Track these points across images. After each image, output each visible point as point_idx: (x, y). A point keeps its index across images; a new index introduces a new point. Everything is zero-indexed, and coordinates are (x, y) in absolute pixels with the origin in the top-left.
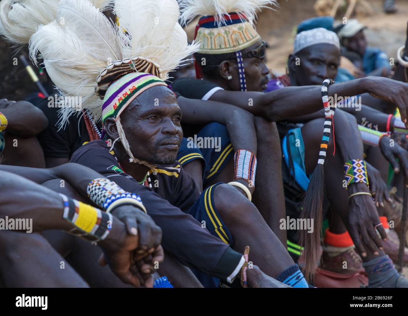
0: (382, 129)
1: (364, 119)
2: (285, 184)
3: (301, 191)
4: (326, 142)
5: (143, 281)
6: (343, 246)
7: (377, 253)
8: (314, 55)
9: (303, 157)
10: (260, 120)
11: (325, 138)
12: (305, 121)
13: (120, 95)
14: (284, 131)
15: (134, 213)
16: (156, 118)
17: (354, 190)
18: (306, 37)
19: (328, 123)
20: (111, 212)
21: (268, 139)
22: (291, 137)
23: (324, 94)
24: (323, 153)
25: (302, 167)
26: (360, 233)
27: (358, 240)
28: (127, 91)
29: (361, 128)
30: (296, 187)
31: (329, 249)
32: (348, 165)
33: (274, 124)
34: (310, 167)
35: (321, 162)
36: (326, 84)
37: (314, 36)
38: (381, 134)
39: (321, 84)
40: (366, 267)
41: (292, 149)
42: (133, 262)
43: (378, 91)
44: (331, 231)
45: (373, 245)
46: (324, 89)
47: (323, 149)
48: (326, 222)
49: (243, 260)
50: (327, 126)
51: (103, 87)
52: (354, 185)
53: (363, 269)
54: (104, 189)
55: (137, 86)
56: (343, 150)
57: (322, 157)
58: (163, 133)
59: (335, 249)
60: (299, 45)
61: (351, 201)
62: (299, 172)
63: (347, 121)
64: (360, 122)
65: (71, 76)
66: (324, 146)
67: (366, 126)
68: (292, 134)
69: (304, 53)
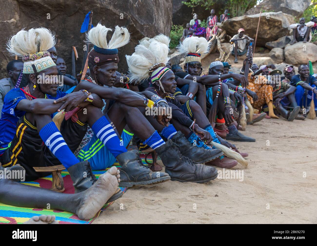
0: (235, 90)
1: (230, 87)
2: (207, 103)
3: (211, 105)
4: (219, 91)
5: (165, 124)
6: (222, 123)
7: (232, 123)
8: (217, 68)
9: (212, 96)
10: (200, 84)
11: (219, 90)
12: (213, 86)
13: (160, 74)
14: (207, 88)
15: (165, 104)
16: (171, 80)
17: (226, 105)
18: (214, 63)
19: (220, 86)
20: (158, 103)
21: (203, 90)
22: (209, 90)
23: (219, 77)
24: (218, 94)
25: (211, 99)
26: (227, 117)
27: (227, 119)
28: (162, 72)
29: (229, 89)
30: (209, 104)
31: (217, 123)
32: (225, 98)
33: (204, 85)
34: (214, 98)
35: (217, 97)
36: (220, 75)
37: (217, 63)
38: (235, 91)
39: (219, 74)
40: (228, 128)
41: (209, 94)
42: (163, 118)
43: (235, 77)
44: (218, 118)
45: (231, 121)
46: (220, 76)
47: (218, 93)
48: (217, 116)
49: (193, 122)
50: (219, 87)
51: (151, 71)
52: (227, 104)
53: (227, 129)
54: (156, 98)
55: (164, 71)
56: (223, 94)
57: (217, 95)
58: (173, 84)
59: (220, 124)
60: (212, 66)
61: (225, 108)
62: (211, 100)
63: (225, 86)
64: (229, 88)
65: (140, 68)
66: (218, 92)
67: (230, 89)
68: (209, 89)
69: (214, 68)
